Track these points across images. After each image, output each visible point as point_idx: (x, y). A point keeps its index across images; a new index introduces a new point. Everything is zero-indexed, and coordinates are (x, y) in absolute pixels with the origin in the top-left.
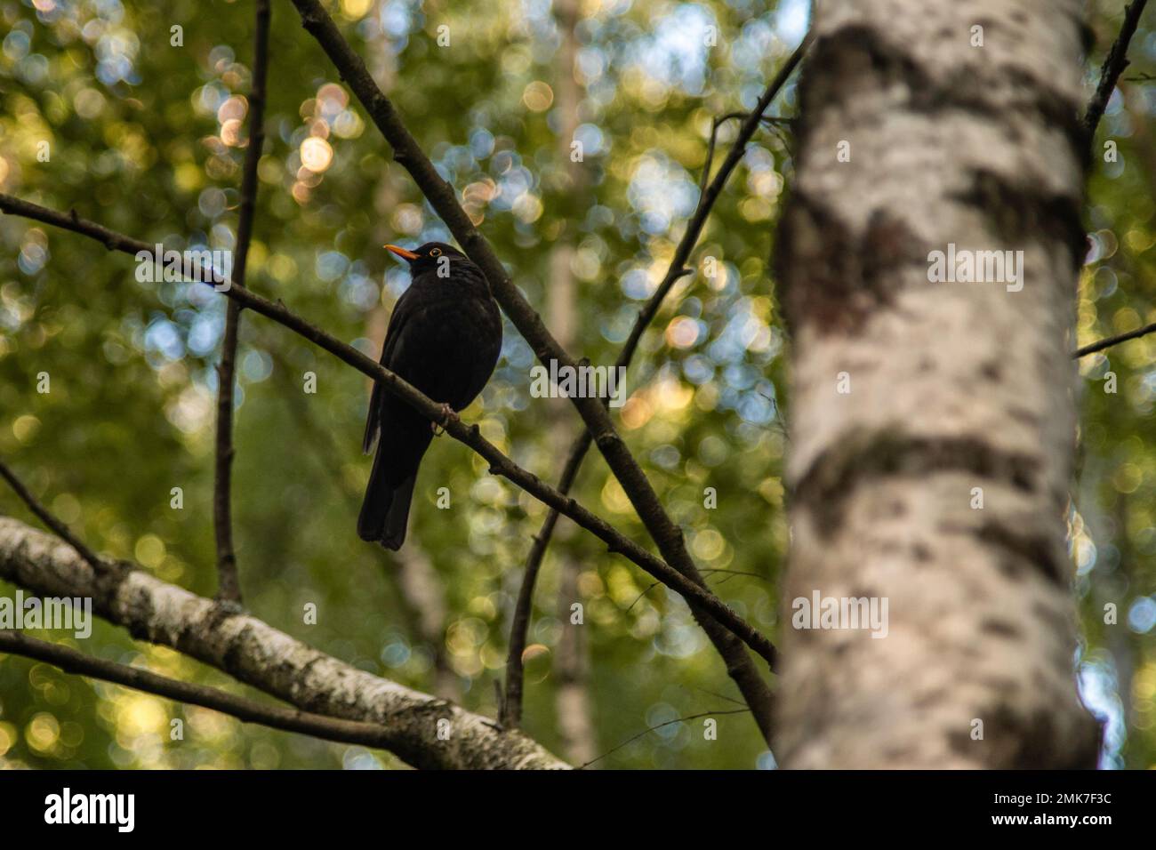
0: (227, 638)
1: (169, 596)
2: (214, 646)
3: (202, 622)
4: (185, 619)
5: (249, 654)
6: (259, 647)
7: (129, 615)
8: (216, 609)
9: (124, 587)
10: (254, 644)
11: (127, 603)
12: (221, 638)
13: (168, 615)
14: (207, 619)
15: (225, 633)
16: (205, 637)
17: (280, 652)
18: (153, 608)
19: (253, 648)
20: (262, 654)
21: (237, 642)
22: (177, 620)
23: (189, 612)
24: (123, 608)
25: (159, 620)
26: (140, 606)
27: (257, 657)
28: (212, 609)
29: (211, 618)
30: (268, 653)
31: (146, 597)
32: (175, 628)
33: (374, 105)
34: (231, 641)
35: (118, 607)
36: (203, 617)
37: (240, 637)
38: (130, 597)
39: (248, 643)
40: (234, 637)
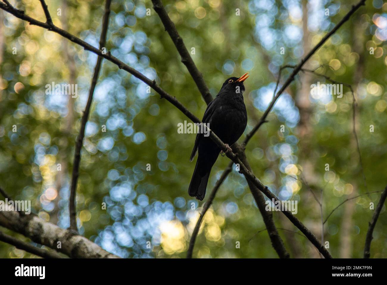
0: (74, 243)
1: (50, 227)
2: (68, 246)
3: (63, 237)
4: (57, 235)
5: (82, 250)
6: (86, 247)
7: (33, 232)
8: (69, 232)
9: (31, 222)
10: (84, 247)
11: (32, 228)
12: (71, 243)
13: (49, 233)
14: (65, 236)
15: (73, 242)
16: (64, 243)
17: (95, 250)
18: (43, 230)
19: (85, 248)
20: (87, 250)
21: (77, 245)
22: (53, 235)
23: (58, 233)
24: (31, 230)
25: (46, 235)
26: (38, 229)
27: (86, 251)
28: (68, 232)
29: (67, 236)
30: (90, 250)
31: (40, 226)
32: (52, 238)
33: (177, 41)
34: (75, 245)
35: (28, 229)
36: (64, 235)
37: (79, 244)
38: (34, 226)
39: (82, 246)
40: (77, 243)
